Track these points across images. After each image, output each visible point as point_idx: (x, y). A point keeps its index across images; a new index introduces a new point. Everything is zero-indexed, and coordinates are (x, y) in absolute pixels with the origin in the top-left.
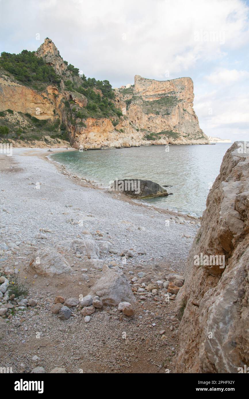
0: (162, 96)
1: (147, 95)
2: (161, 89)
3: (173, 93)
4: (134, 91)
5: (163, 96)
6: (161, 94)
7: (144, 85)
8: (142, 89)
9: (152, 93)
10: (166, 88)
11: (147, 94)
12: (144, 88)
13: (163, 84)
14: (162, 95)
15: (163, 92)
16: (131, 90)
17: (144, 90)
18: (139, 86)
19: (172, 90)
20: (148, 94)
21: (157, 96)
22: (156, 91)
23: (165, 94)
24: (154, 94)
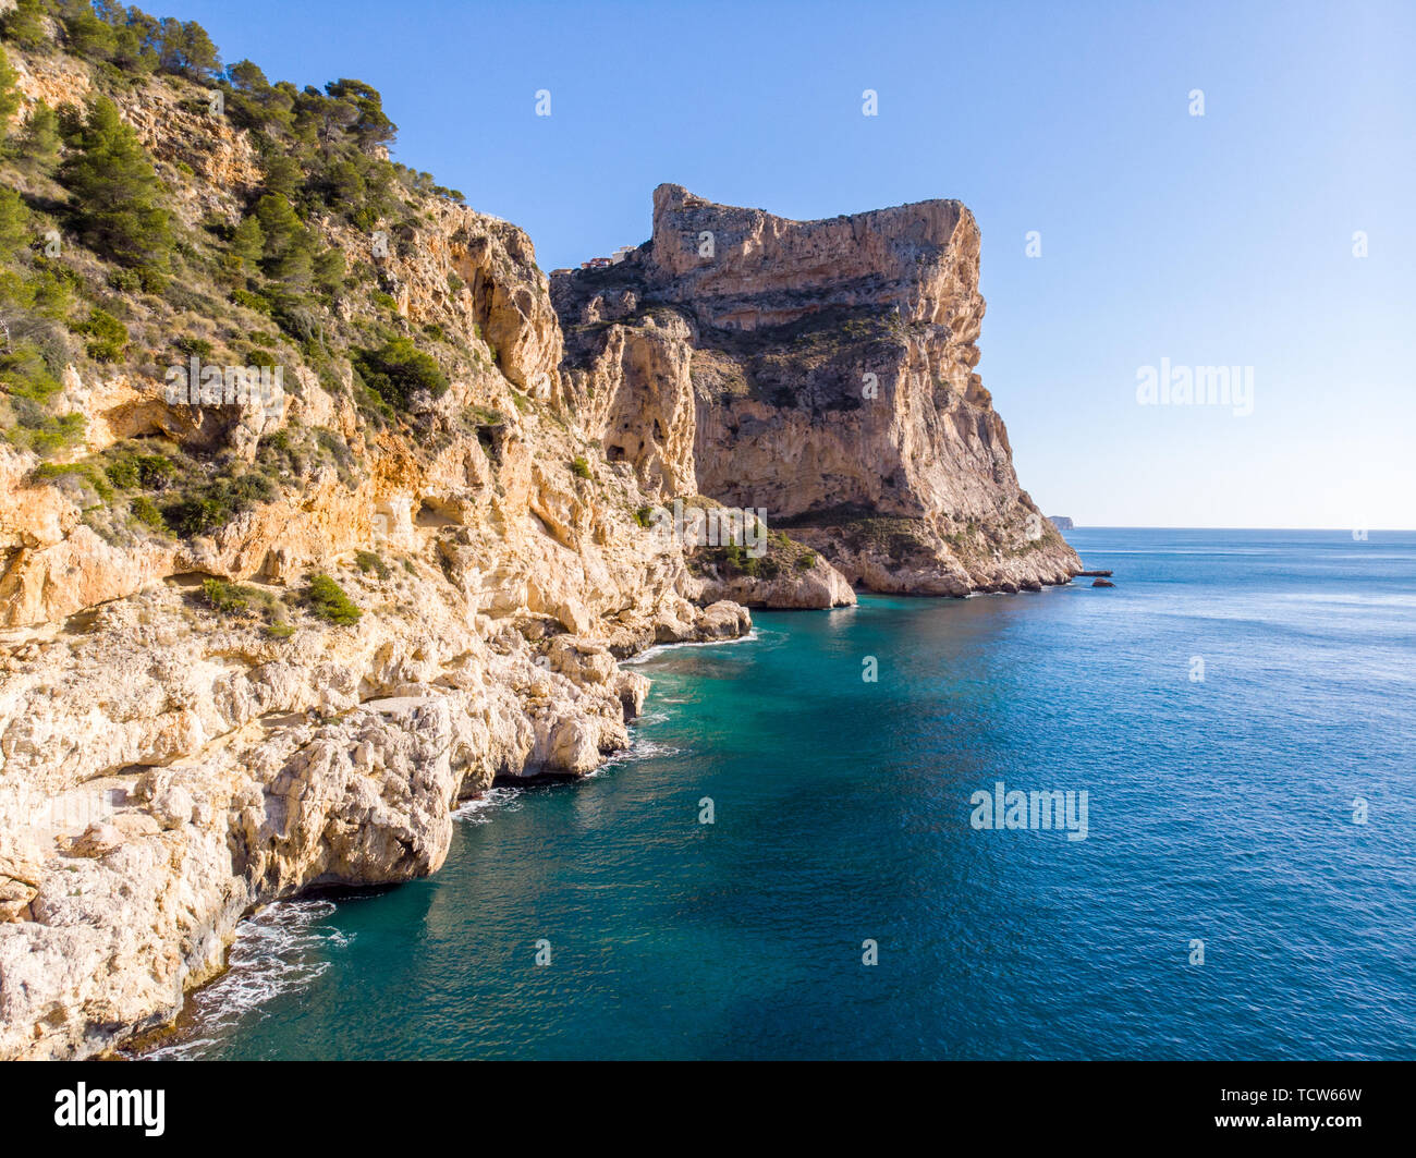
0: (807, 303)
1: (723, 297)
2: (806, 265)
3: (871, 283)
4: (648, 273)
5: (814, 301)
6: (804, 290)
8: (695, 260)
9: (751, 285)
10: (831, 260)
11: (721, 292)
13: (815, 235)
14: (808, 295)
15: (816, 282)
16: (632, 265)
17: (705, 267)
18: (679, 244)
19: (865, 272)
20: (726, 287)
21: (781, 303)
22: (776, 276)
23: (822, 294)
24: (762, 290)
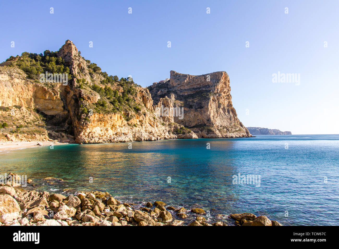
0: (196, 90)
1: (182, 90)
2: (196, 83)
3: (208, 86)
4: (169, 86)
5: (198, 90)
7: (178, 80)
8: (177, 83)
9: (187, 87)
10: (201, 82)
11: (181, 89)
12: (179, 82)
13: (198, 79)
14: (197, 89)
15: (198, 86)
16: (166, 85)
17: (178, 85)
18: (174, 81)
19: (207, 84)
20: (182, 88)
21: (192, 90)
22: (191, 86)
23: (199, 88)
24: (189, 88)
